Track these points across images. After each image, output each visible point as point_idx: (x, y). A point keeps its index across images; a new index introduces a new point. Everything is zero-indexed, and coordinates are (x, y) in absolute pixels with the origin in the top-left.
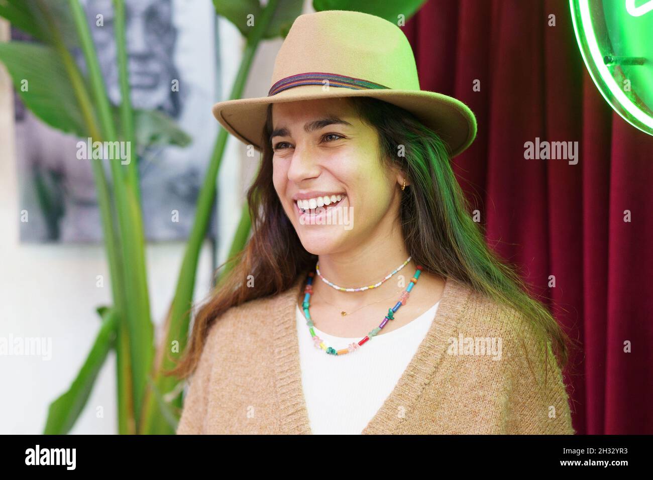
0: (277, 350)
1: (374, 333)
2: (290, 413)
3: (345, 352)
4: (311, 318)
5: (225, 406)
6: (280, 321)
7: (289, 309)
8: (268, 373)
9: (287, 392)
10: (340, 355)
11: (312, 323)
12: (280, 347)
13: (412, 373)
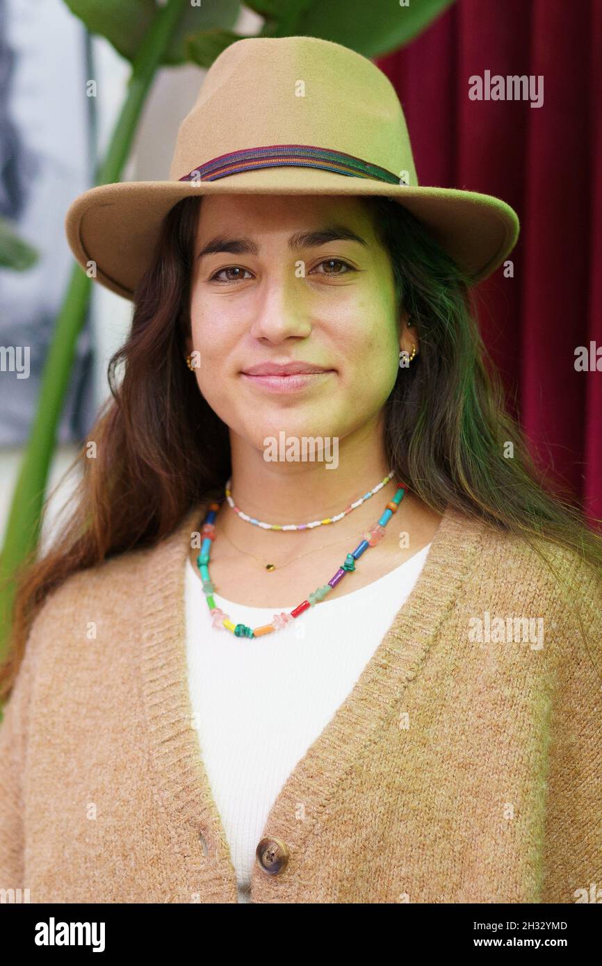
0: (145, 635)
1: (319, 595)
2: (166, 737)
3: (268, 631)
4: (210, 581)
5: (58, 741)
6: (155, 586)
7: (173, 567)
8: (130, 675)
9: (161, 703)
10: (260, 636)
11: (210, 587)
12: (152, 628)
13: (384, 661)
